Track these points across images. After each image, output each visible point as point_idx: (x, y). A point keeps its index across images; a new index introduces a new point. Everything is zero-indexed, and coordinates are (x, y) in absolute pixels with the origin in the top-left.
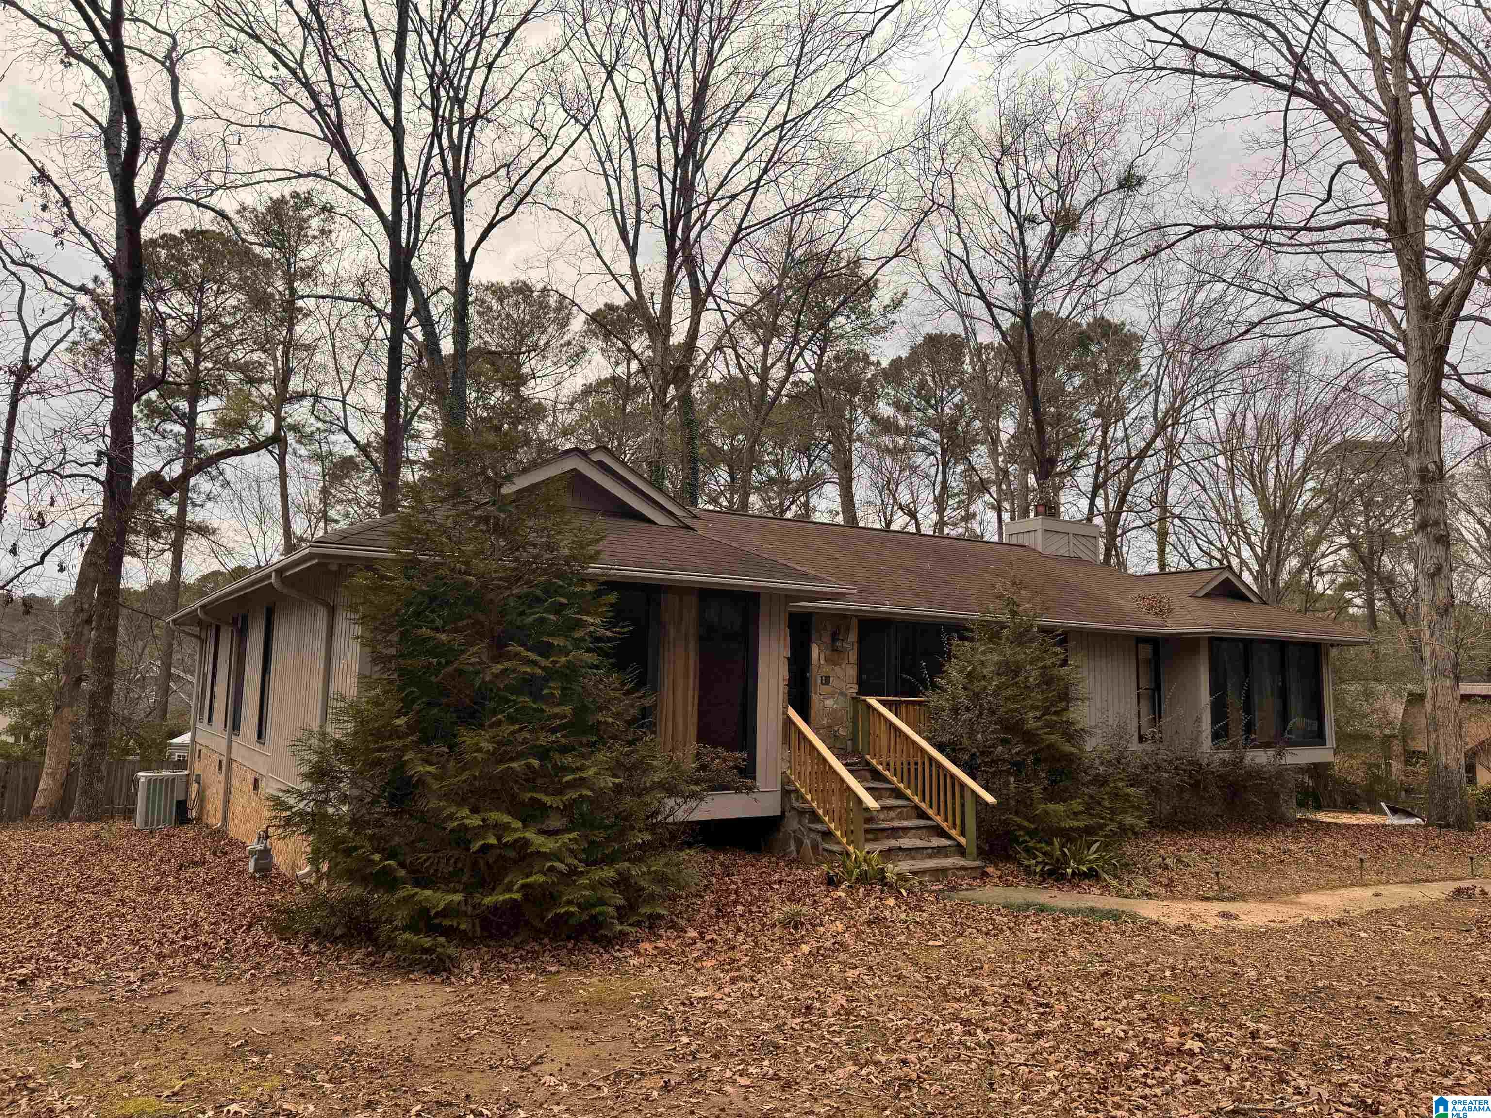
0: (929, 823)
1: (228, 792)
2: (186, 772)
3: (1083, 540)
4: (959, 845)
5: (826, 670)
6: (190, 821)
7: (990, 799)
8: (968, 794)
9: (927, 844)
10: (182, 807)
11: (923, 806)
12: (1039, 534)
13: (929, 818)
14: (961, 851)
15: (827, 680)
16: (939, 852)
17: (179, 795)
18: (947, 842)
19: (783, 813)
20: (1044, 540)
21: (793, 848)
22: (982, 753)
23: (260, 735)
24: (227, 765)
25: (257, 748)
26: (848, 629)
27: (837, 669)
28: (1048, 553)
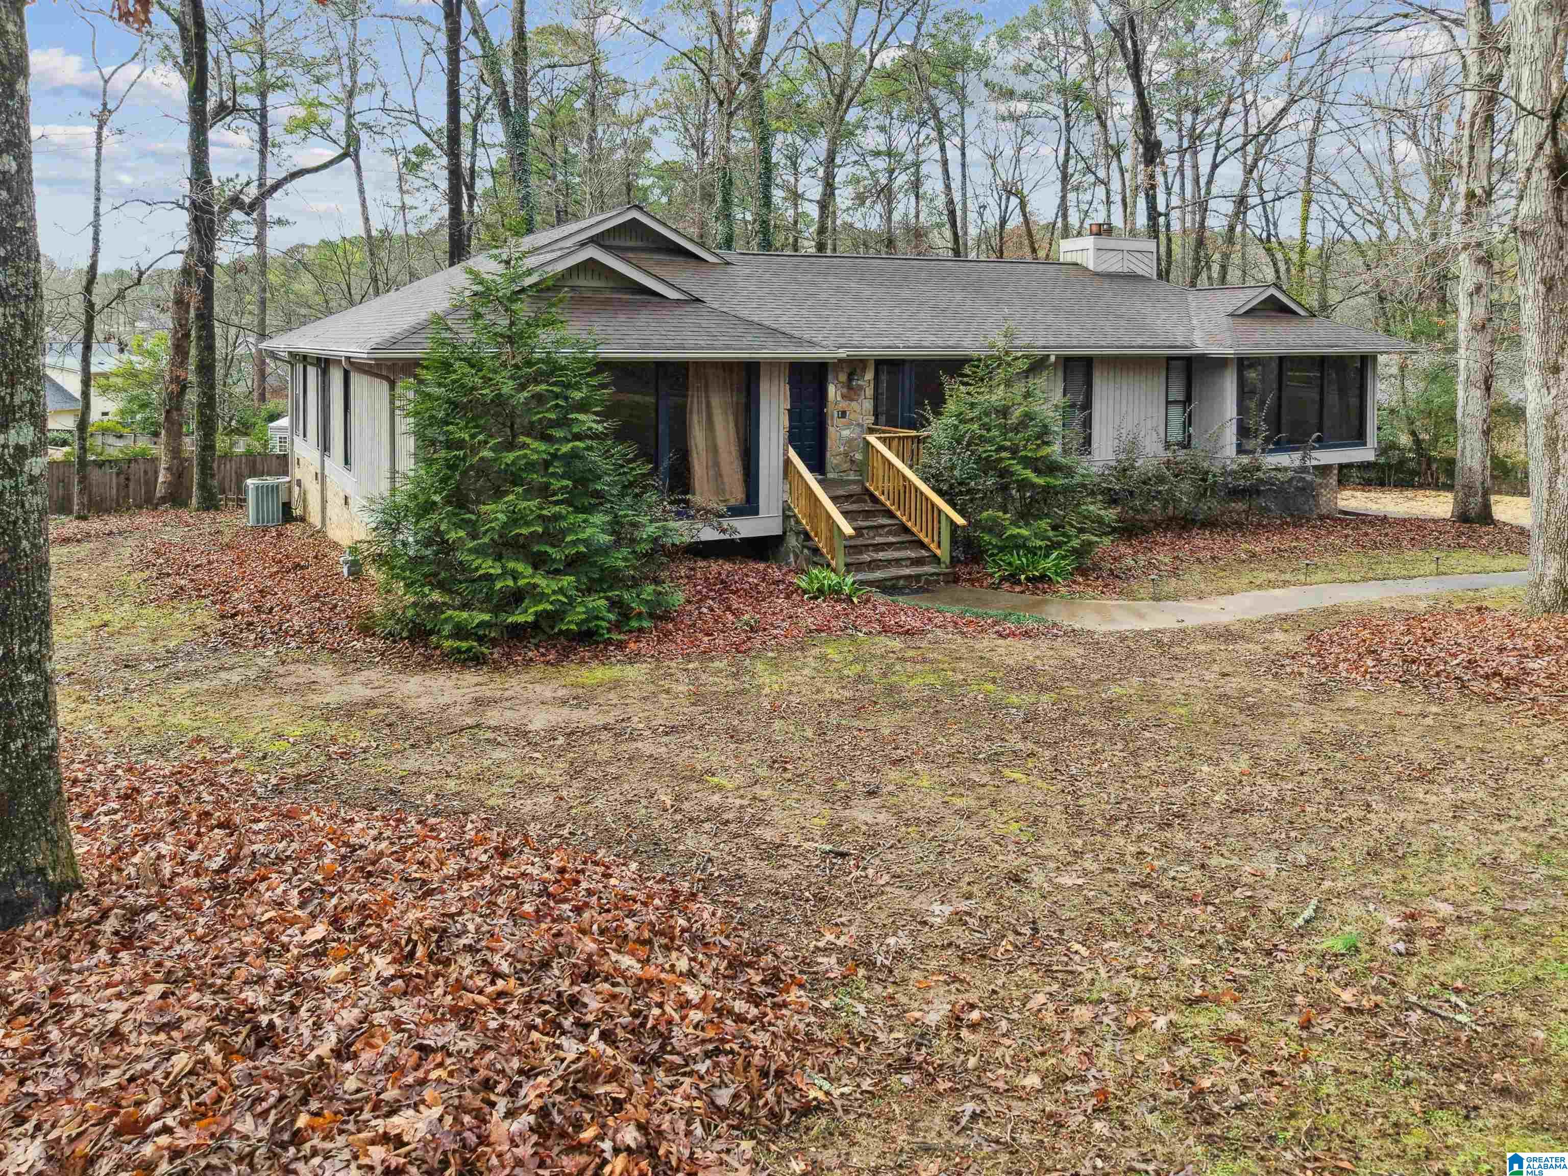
0: (913, 538)
1: (324, 501)
2: (288, 479)
3: (1138, 255)
4: (935, 556)
5: (843, 405)
6: (296, 519)
7: (960, 521)
8: (943, 518)
9: (909, 556)
10: (287, 507)
11: (909, 524)
12: (1091, 253)
13: (913, 534)
14: (936, 560)
15: (843, 414)
16: (918, 561)
17: (283, 498)
18: (925, 553)
19: (785, 533)
20: (1097, 258)
21: (792, 559)
22: (960, 484)
23: (347, 461)
24: (321, 477)
25: (346, 473)
26: (864, 369)
27: (854, 404)
28: (1099, 270)
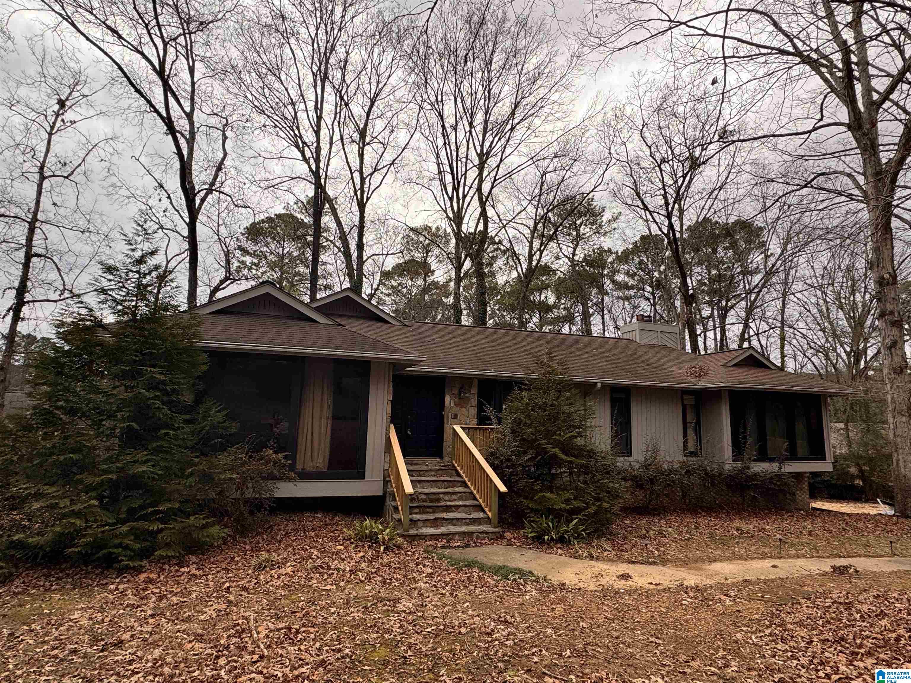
0: (475, 503)
3: (666, 334)
4: (487, 517)
5: (455, 410)
7: (504, 489)
8: (493, 485)
9: (469, 517)
11: (474, 492)
13: (477, 500)
14: (488, 520)
15: (455, 416)
16: (474, 521)
18: (482, 515)
20: (640, 335)
26: (470, 387)
27: (464, 409)
28: (643, 342)
